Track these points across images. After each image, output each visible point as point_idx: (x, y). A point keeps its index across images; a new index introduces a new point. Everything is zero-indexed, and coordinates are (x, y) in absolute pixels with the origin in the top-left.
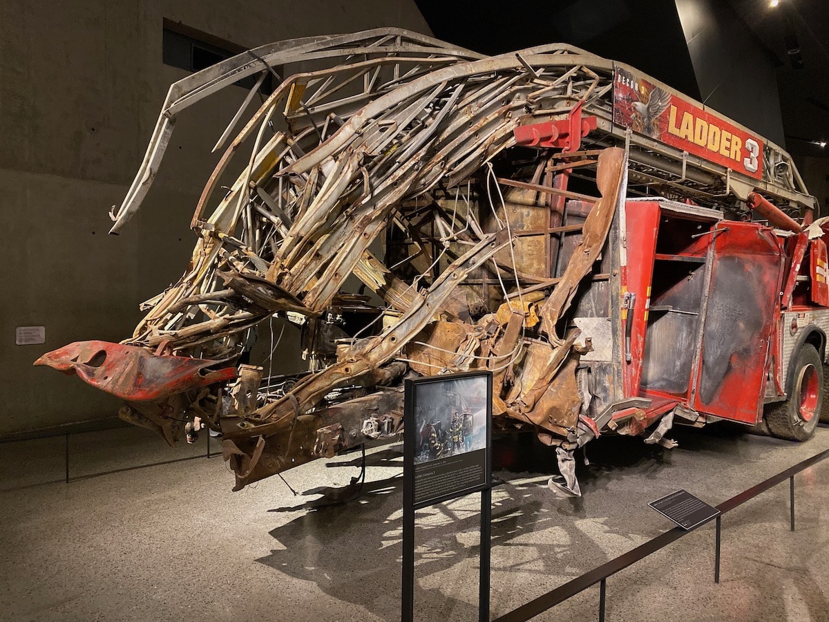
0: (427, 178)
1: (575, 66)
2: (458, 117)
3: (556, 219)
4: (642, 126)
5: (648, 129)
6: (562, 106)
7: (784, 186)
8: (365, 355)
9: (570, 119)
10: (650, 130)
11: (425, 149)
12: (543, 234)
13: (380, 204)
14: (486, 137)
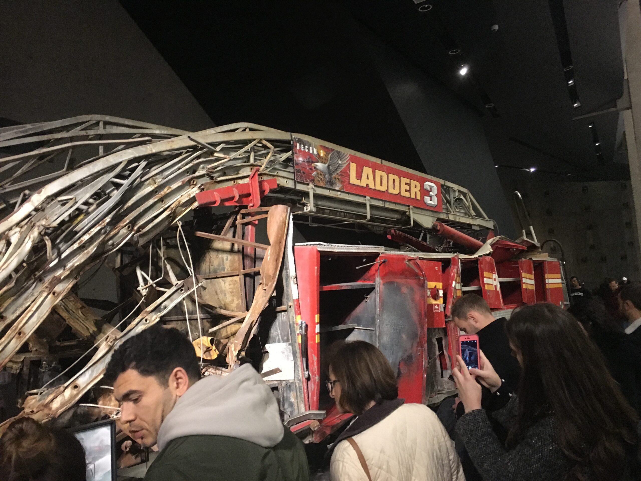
0: (115, 239)
1: (255, 140)
2: (143, 187)
3: (248, 262)
4: (324, 181)
5: (330, 182)
6: (246, 171)
7: (465, 214)
8: (47, 406)
9: (250, 182)
10: (331, 183)
11: (110, 216)
12: (238, 275)
13: (69, 265)
14: (172, 202)
